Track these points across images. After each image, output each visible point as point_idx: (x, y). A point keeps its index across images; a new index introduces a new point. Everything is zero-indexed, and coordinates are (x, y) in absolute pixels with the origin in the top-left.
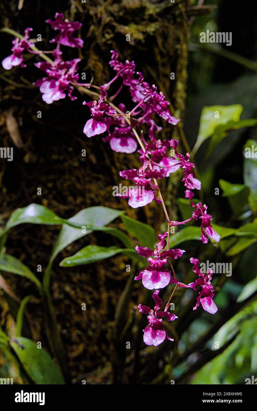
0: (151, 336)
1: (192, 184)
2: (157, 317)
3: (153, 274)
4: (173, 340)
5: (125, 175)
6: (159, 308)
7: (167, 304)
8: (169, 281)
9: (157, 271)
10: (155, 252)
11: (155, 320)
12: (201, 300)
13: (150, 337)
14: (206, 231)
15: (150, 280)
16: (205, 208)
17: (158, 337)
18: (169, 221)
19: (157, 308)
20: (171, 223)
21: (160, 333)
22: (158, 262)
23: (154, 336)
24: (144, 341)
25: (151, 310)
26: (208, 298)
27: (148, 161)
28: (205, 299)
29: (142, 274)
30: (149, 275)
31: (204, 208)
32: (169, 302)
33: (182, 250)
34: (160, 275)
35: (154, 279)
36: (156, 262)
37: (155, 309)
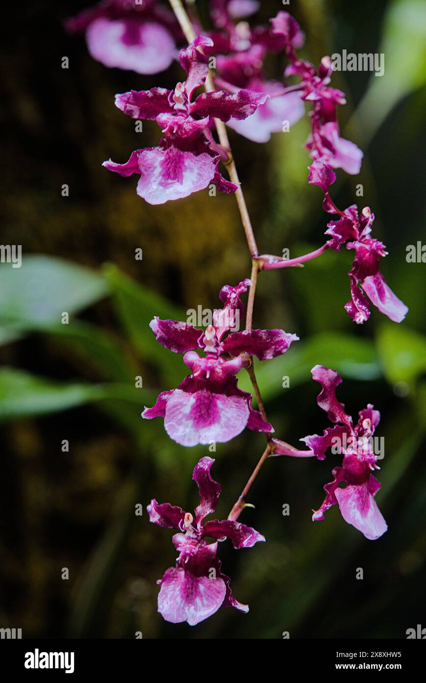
0: (182, 597)
1: (334, 151)
2: (203, 537)
3: (198, 399)
4: (245, 608)
5: (130, 107)
6: (209, 511)
7: (236, 504)
8: (245, 422)
9: (211, 393)
10: (209, 336)
11: (196, 546)
12: (338, 493)
13: (179, 599)
14: (364, 286)
15: (188, 418)
16: (368, 219)
17: (202, 600)
18: (256, 253)
19: (204, 510)
20: (262, 259)
21: (209, 588)
22: (215, 365)
23: (190, 594)
24: (159, 611)
25: (187, 514)
26: (360, 487)
27: (202, 66)
28: (351, 489)
29: (165, 402)
30: (185, 403)
31: (364, 217)
32: (241, 497)
33: (289, 334)
34: (219, 403)
35: (201, 416)
36: (210, 365)
37: (197, 515)
